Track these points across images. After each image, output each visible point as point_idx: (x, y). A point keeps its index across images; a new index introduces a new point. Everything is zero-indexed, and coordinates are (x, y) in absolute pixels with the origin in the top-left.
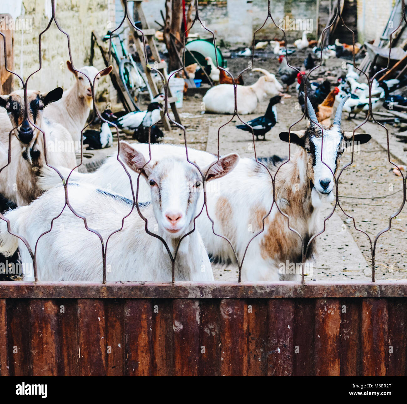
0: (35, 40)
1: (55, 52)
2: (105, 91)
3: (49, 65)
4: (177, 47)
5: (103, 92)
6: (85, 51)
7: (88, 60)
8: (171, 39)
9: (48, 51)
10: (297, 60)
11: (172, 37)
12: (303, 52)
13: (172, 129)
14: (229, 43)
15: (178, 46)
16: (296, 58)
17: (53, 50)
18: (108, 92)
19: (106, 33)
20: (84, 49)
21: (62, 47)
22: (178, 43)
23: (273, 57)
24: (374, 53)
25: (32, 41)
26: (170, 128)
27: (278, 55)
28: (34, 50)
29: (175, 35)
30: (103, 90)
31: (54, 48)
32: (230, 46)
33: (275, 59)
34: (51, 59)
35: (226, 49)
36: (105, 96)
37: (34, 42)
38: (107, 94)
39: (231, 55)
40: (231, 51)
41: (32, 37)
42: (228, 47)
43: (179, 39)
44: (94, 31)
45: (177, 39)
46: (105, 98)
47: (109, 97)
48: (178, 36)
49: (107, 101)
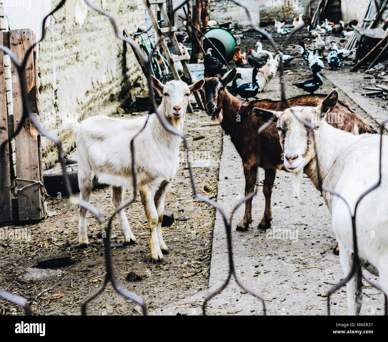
0: (67, 45)
1: (88, 53)
2: (139, 78)
3: (82, 65)
4: (198, 36)
5: (137, 79)
6: (118, 48)
7: (121, 55)
8: (192, 30)
9: (81, 53)
10: (295, 38)
11: (194, 29)
12: (300, 31)
13: (195, 111)
14: (242, 26)
16: (295, 36)
17: (86, 52)
18: (142, 78)
19: (137, 30)
20: (116, 46)
21: (95, 48)
22: (199, 33)
23: (277, 36)
24: (360, 34)
25: (64, 47)
26: (193, 110)
27: (280, 34)
28: (66, 54)
29: (196, 27)
30: (136, 77)
31: (87, 50)
32: (242, 28)
33: (278, 37)
34: (84, 59)
35: (240, 31)
36: (139, 82)
37: (66, 47)
38: (141, 80)
39: (244, 36)
40: (243, 32)
41: (64, 43)
42: (241, 30)
43: (199, 30)
44: (125, 29)
45: (198, 30)
46: (139, 84)
47: (143, 82)
48: (198, 28)
49: (142, 86)
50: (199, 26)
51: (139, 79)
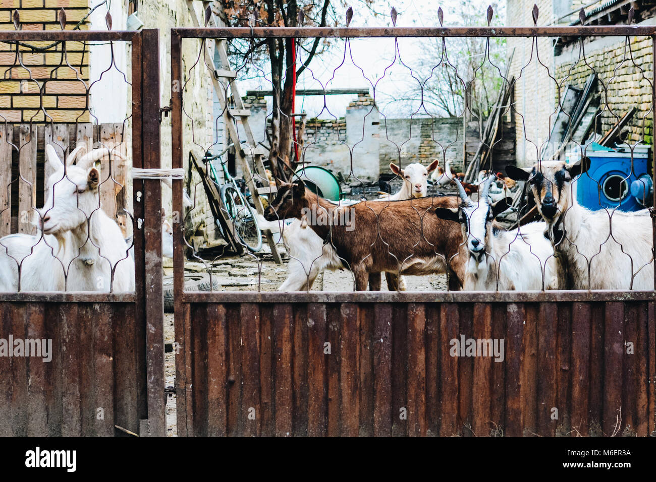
4: (285, 174)
7: (186, 183)
8: (278, 163)
11: (280, 162)
14: (349, 177)
15: (288, 173)
18: (206, 225)
19: (204, 154)
22: (287, 168)
26: (281, 261)
29: (283, 160)
30: (200, 221)
32: (350, 181)
35: (345, 184)
36: (201, 228)
38: (204, 227)
39: (352, 192)
40: (351, 187)
42: (347, 183)
43: (288, 164)
44: (192, 150)
45: (285, 165)
46: (202, 231)
47: (206, 231)
48: (287, 161)
49: (205, 235)
50: (287, 159)
51: (203, 225)
